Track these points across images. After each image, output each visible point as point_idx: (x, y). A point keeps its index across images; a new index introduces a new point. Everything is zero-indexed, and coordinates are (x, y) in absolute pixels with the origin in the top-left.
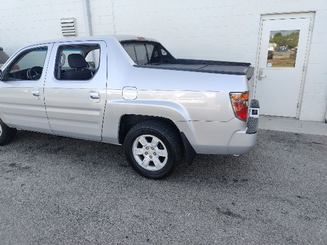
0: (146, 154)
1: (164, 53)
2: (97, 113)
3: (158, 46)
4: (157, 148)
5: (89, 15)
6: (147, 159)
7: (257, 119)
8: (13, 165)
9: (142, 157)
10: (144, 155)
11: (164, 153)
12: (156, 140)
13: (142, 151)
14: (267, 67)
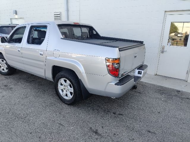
0: (65, 89)
1: (95, 33)
2: (42, 63)
3: (91, 29)
4: (69, 87)
5: (68, 10)
6: (65, 92)
7: (140, 77)
8: (6, 86)
9: (63, 91)
10: (64, 90)
11: (72, 90)
12: (68, 82)
13: (62, 87)
14: (168, 45)
